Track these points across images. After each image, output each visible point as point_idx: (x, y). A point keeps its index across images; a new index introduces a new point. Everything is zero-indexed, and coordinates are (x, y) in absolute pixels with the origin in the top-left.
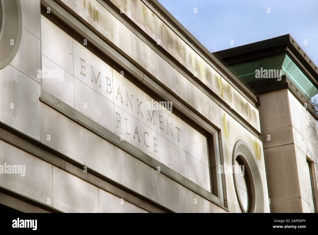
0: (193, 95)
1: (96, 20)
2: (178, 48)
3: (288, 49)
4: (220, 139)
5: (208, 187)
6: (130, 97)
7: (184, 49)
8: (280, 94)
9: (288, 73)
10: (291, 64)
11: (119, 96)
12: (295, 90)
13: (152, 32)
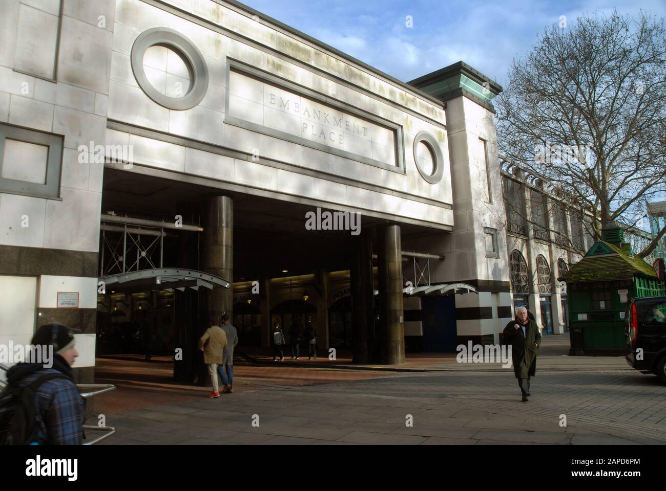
0: (375, 107)
1: (279, 70)
2: (361, 78)
3: (462, 70)
4: (402, 131)
5: (392, 162)
6: (318, 113)
7: (368, 79)
8: (459, 99)
9: (466, 86)
10: (467, 80)
11: (306, 113)
12: (471, 96)
13: (335, 71)
